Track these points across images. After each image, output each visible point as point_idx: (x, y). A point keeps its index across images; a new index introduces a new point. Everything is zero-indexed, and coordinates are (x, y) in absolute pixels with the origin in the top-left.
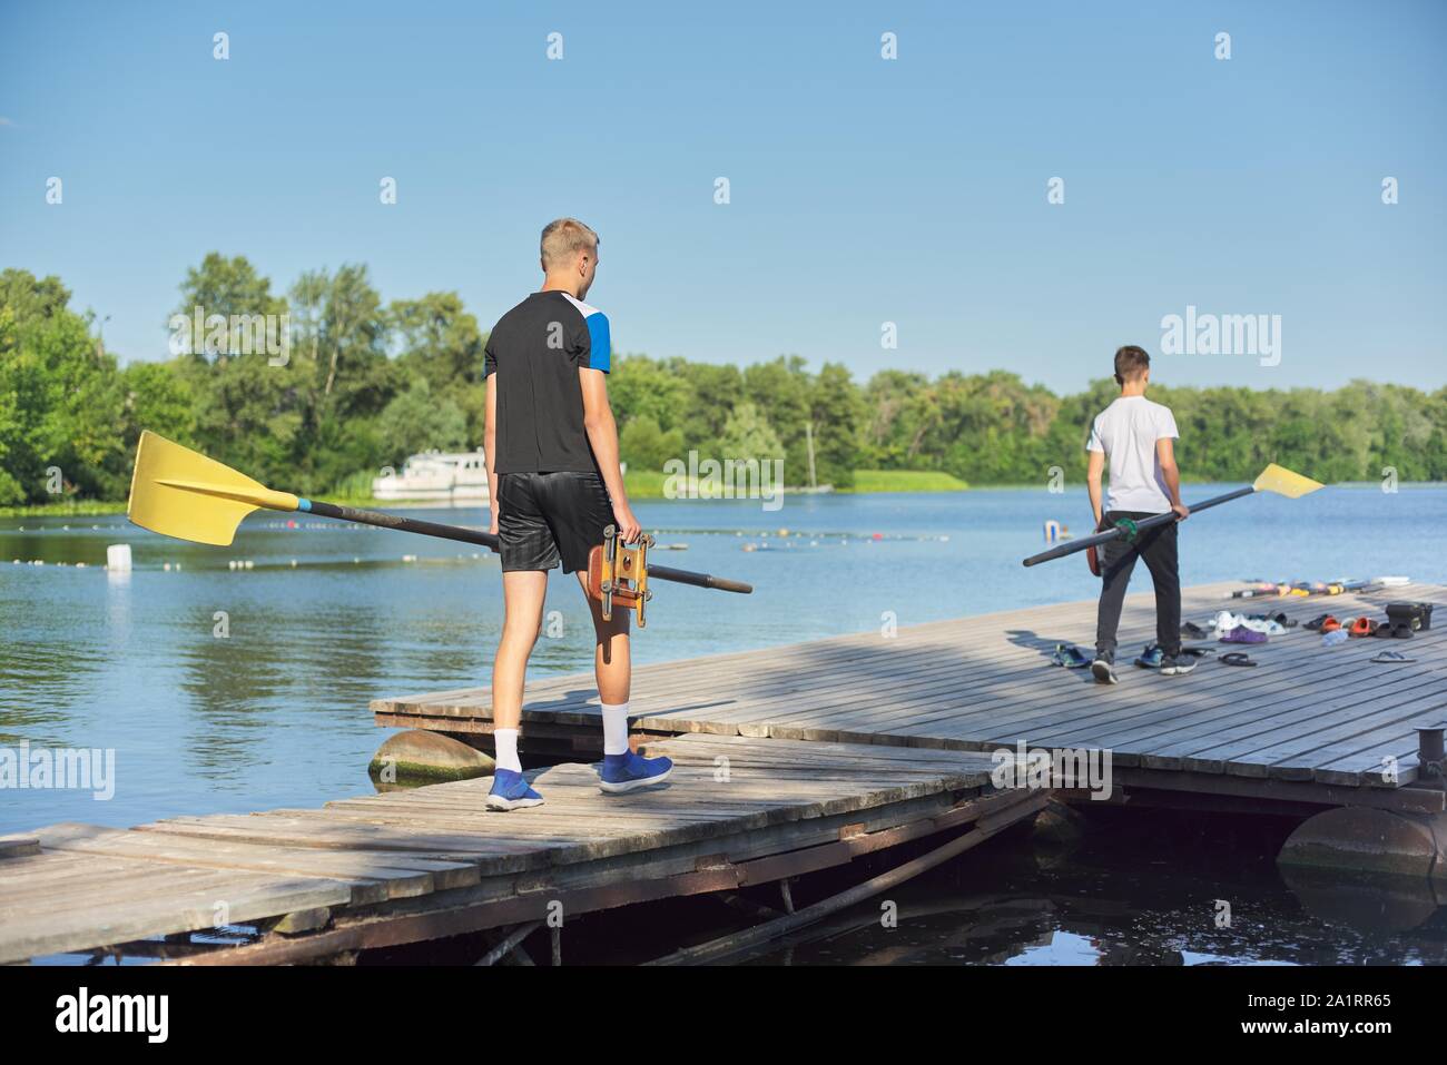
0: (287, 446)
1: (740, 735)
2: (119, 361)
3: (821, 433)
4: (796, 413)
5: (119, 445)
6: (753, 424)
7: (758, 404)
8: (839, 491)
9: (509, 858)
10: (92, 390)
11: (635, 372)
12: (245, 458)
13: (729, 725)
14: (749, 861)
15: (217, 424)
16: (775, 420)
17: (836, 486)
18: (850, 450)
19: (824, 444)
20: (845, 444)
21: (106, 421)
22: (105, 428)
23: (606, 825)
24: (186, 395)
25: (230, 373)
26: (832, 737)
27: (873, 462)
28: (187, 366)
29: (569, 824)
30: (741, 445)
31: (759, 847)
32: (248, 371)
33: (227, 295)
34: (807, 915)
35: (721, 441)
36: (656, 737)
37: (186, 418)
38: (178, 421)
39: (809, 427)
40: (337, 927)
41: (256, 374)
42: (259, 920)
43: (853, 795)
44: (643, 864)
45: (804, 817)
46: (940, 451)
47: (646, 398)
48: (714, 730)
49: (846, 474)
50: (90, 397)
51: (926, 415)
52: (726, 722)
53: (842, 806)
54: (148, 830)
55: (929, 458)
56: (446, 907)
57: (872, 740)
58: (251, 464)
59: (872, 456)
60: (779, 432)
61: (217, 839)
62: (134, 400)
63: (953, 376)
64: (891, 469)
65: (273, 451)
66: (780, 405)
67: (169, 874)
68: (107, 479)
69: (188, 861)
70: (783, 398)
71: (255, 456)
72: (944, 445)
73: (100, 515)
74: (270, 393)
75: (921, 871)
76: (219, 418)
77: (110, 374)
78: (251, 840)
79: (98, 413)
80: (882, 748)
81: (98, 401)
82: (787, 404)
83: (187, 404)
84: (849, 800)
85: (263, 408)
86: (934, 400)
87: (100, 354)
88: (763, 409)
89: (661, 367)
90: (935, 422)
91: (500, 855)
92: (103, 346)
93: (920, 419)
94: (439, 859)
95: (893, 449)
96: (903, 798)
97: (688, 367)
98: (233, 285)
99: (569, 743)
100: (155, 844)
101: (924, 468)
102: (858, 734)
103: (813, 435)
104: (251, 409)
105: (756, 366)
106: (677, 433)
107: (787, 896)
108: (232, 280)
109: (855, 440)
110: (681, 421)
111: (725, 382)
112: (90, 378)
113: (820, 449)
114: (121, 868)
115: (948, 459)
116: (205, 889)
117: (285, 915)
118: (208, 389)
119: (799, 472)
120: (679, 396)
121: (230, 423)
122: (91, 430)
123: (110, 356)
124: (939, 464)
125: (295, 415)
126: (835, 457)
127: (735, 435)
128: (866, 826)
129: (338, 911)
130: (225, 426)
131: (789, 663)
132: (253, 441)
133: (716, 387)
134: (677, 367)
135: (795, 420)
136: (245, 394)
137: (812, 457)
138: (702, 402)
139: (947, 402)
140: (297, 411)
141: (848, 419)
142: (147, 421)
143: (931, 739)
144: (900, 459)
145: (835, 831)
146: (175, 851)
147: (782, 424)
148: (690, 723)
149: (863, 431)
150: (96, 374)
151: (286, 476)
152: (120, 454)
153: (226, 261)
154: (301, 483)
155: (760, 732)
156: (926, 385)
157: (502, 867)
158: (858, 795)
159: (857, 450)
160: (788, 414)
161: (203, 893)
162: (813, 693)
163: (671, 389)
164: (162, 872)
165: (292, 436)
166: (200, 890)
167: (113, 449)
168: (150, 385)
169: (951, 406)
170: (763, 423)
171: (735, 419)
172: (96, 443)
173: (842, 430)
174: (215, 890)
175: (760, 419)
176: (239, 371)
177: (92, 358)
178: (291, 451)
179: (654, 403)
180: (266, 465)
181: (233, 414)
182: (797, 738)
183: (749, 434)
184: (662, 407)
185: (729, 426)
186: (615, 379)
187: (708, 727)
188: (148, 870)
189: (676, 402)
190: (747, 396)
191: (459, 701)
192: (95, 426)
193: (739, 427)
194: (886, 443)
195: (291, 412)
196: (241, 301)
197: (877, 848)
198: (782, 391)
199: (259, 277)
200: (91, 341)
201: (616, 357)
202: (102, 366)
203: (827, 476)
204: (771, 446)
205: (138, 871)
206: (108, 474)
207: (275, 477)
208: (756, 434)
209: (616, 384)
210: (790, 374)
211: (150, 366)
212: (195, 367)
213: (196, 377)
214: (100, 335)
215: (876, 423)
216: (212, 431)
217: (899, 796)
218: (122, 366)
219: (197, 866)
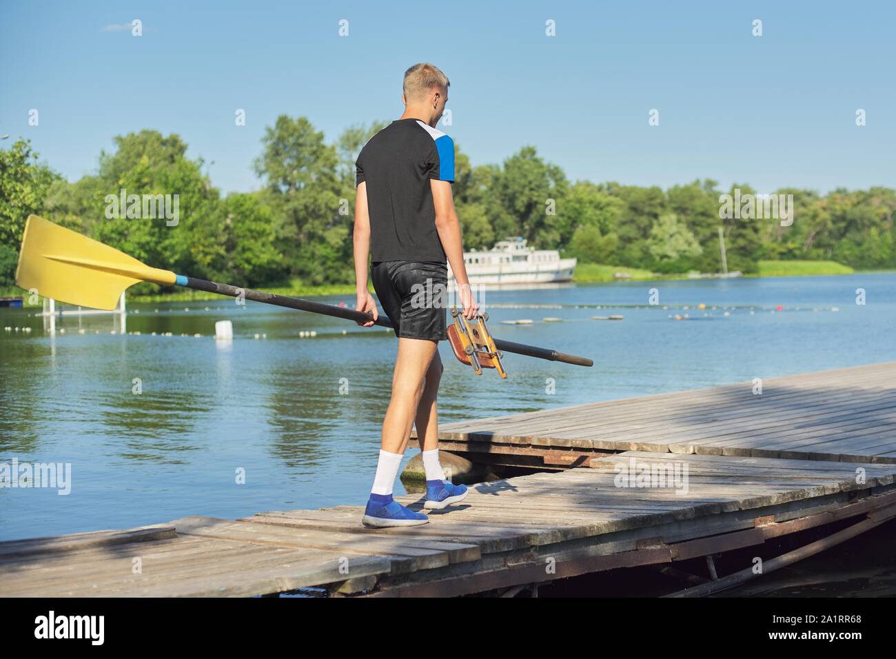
0: (338, 250)
1: (670, 452)
2: (220, 192)
3: (731, 235)
4: (710, 221)
5: (222, 251)
6: (674, 229)
7: (679, 214)
8: (746, 276)
9: (501, 540)
10: (203, 212)
11: (582, 193)
12: (309, 259)
13: (661, 445)
14: (680, 542)
15: (289, 235)
16: (692, 225)
17: (744, 273)
18: (754, 246)
19: (733, 242)
20: (751, 242)
21: (213, 235)
22: (212, 239)
23: (569, 517)
24: (267, 216)
25: (298, 199)
26: (748, 453)
27: (773, 255)
28: (268, 195)
29: (544, 516)
30: (665, 244)
31: (687, 532)
32: (310, 197)
33: (294, 144)
34: (728, 581)
35: (649, 241)
36: (603, 454)
37: (268, 231)
38: (262, 233)
39: (721, 230)
40: (381, 589)
41: (316, 200)
42: (327, 584)
43: (765, 494)
44: (597, 544)
45: (725, 511)
46: (830, 246)
47: (590, 212)
48: (649, 449)
49: (752, 264)
50: (202, 218)
51: (818, 220)
52: (659, 443)
53: (756, 503)
54: (249, 521)
55: (821, 251)
56: (457, 576)
57: (779, 455)
58: (313, 263)
59: (773, 250)
60: (696, 234)
61: (297, 528)
62: (232, 219)
63: (839, 191)
64: (789, 259)
65: (329, 254)
66: (697, 215)
67: (265, 552)
68: (214, 275)
69: (278, 543)
70: (699, 210)
71: (316, 257)
72: (833, 242)
73: (210, 301)
74: (325, 213)
75: (822, 549)
76: (290, 232)
77: (215, 202)
78: (321, 528)
79: (208, 229)
80: (787, 461)
81: (207, 221)
82: (703, 214)
83: (268, 221)
84: (762, 499)
85: (321, 224)
86: (824, 209)
87: (208, 188)
88: (683, 218)
89: (600, 189)
90: (825, 225)
91: (495, 539)
92: (209, 182)
93: (813, 223)
94: (452, 542)
95: (790, 245)
96: (805, 497)
97: (621, 189)
98: (298, 138)
99: (541, 459)
100: (254, 531)
101: (817, 258)
102: (768, 451)
103: (725, 236)
104: (312, 224)
105: (676, 188)
106: (613, 236)
107: (713, 568)
108: (296, 134)
109: (759, 239)
110: (616, 228)
111: (652, 199)
112: (202, 205)
113: (730, 246)
114: (231, 548)
115: (837, 252)
116: (290, 562)
117: (347, 580)
118: (282, 211)
119: (714, 263)
120: (614, 210)
121: (298, 234)
122: (202, 241)
123: (214, 190)
124: (830, 255)
125: (342, 228)
126: (742, 252)
127: (660, 237)
128: (776, 517)
129: (382, 578)
130: (295, 237)
131: (709, 401)
132: (314, 247)
133: (644, 203)
134: (612, 189)
135: (709, 225)
136: (308, 213)
137: (724, 251)
138: (632, 213)
139: (835, 210)
140: (344, 225)
141: (753, 224)
142: (241, 234)
143: (829, 454)
144: (797, 252)
145: (751, 521)
146: (269, 536)
147: (699, 229)
148: (629, 444)
149: (767, 233)
150: (206, 202)
151: (337, 271)
152: (223, 257)
153: (291, 120)
154: (348, 276)
155: (687, 450)
156: (817, 198)
157: (496, 547)
158: (770, 495)
159: (761, 246)
160: (703, 221)
161: (288, 566)
162: (730, 422)
163: (608, 205)
164: (260, 551)
165: (341, 243)
166: (286, 563)
167: (218, 254)
168: (243, 209)
169: (839, 213)
170: (683, 228)
171: (660, 225)
172: (207, 250)
173: (748, 232)
174: (296, 563)
175: (681, 225)
176: (304, 197)
177: (202, 191)
178: (340, 254)
179: (595, 215)
180: (323, 264)
181: (300, 228)
182: (718, 454)
183: (671, 236)
184: (602, 218)
185: (655, 230)
186: (567, 198)
187: (644, 446)
188: (250, 549)
189: (613, 214)
190: (669, 209)
191: (463, 429)
192: (205, 238)
193: (664, 231)
194: (785, 240)
195: (340, 226)
196: (304, 148)
197: (786, 533)
198: (698, 205)
199: (317, 131)
200: (202, 179)
201: (567, 183)
202: (209, 196)
203: (737, 265)
204: (690, 244)
205: (244, 550)
206: (215, 272)
207: (330, 272)
208: (678, 236)
209: (569, 201)
210: (704, 193)
211: (242, 195)
212: (274, 195)
213: (273, 203)
214: (207, 175)
215: (776, 226)
216: (286, 240)
217: (803, 495)
218: (223, 196)
219: (285, 546)
